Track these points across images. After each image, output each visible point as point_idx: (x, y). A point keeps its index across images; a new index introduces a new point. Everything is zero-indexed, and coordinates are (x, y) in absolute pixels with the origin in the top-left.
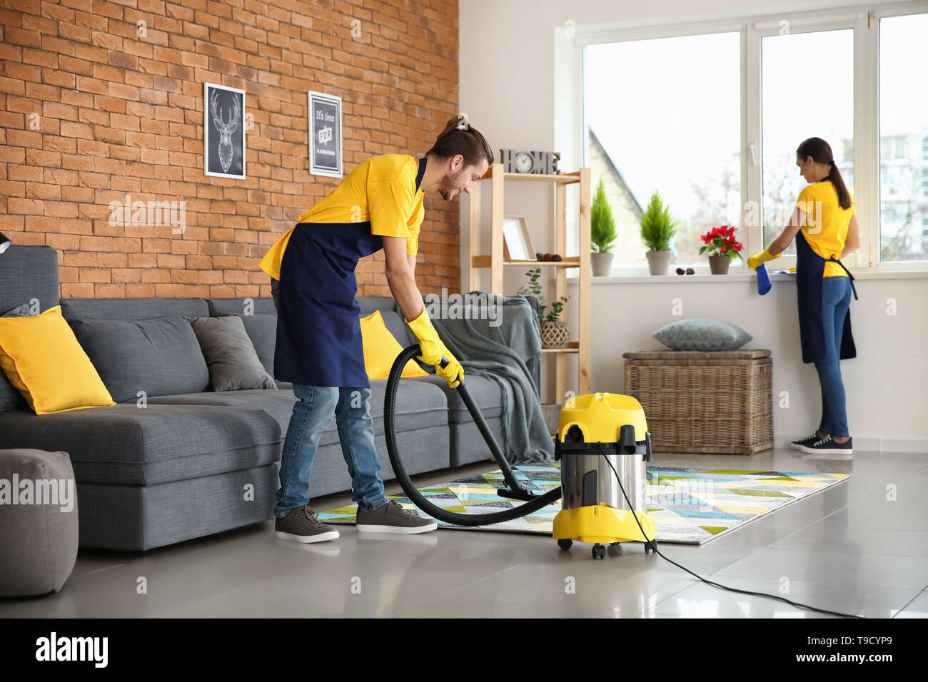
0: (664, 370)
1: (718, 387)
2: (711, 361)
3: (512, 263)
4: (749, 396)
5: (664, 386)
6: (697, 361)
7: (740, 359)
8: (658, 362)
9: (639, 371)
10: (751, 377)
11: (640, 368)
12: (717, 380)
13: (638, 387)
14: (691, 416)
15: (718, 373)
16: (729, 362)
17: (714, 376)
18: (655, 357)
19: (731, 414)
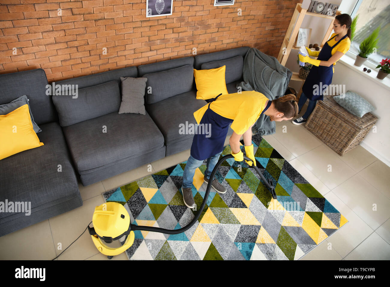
0: (328, 113)
1: (343, 131)
2: (346, 121)
3: (296, 49)
4: (352, 140)
5: (326, 118)
6: (341, 118)
7: (357, 127)
8: (328, 110)
9: (320, 108)
10: (356, 135)
11: (322, 108)
12: (344, 129)
13: (318, 113)
14: (329, 132)
15: (346, 126)
16: (352, 126)
17: (344, 127)
18: (328, 108)
19: (342, 141)
